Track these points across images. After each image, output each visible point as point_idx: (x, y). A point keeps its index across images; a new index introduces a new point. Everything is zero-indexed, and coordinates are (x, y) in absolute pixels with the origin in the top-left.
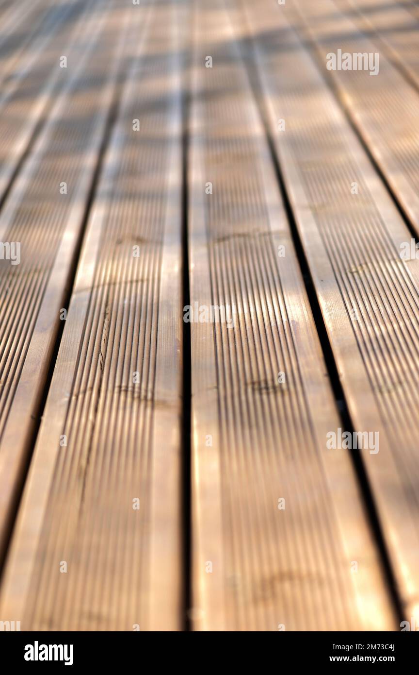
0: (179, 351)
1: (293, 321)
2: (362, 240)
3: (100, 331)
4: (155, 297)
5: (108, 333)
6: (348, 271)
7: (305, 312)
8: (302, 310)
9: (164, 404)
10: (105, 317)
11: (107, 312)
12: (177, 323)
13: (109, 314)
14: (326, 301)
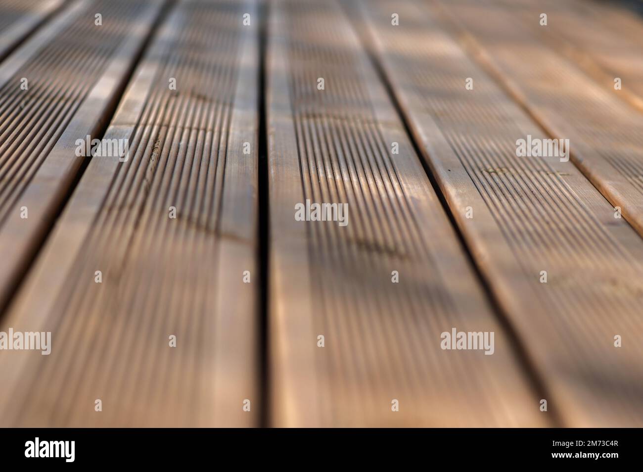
0: (255, 196)
1: (412, 198)
2: (499, 157)
3: (146, 161)
4: (222, 146)
5: (157, 164)
6: (483, 169)
7: (428, 193)
8: (424, 190)
9: (234, 237)
10: (153, 150)
11: (156, 146)
12: (252, 172)
13: (159, 148)
14: (456, 189)
